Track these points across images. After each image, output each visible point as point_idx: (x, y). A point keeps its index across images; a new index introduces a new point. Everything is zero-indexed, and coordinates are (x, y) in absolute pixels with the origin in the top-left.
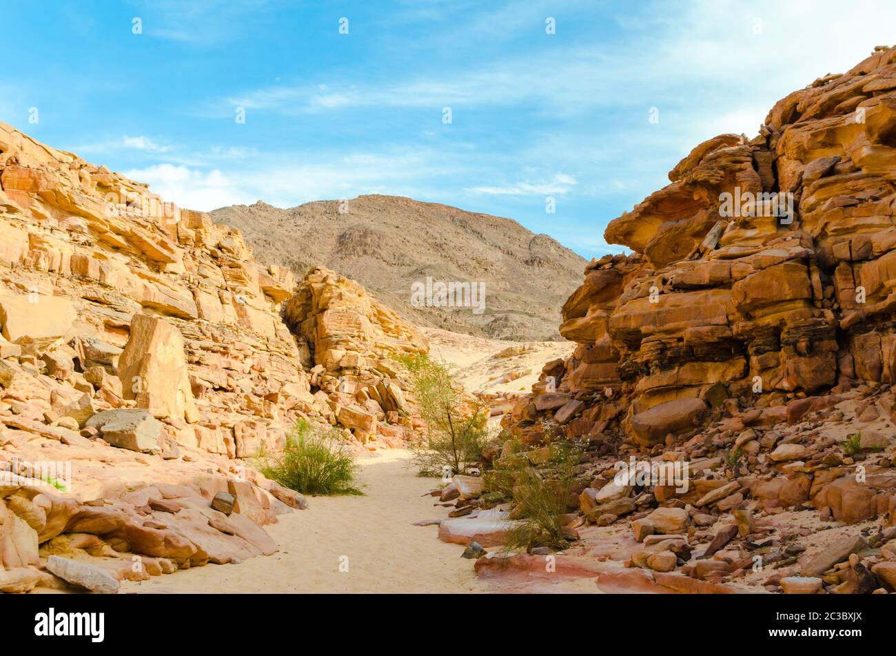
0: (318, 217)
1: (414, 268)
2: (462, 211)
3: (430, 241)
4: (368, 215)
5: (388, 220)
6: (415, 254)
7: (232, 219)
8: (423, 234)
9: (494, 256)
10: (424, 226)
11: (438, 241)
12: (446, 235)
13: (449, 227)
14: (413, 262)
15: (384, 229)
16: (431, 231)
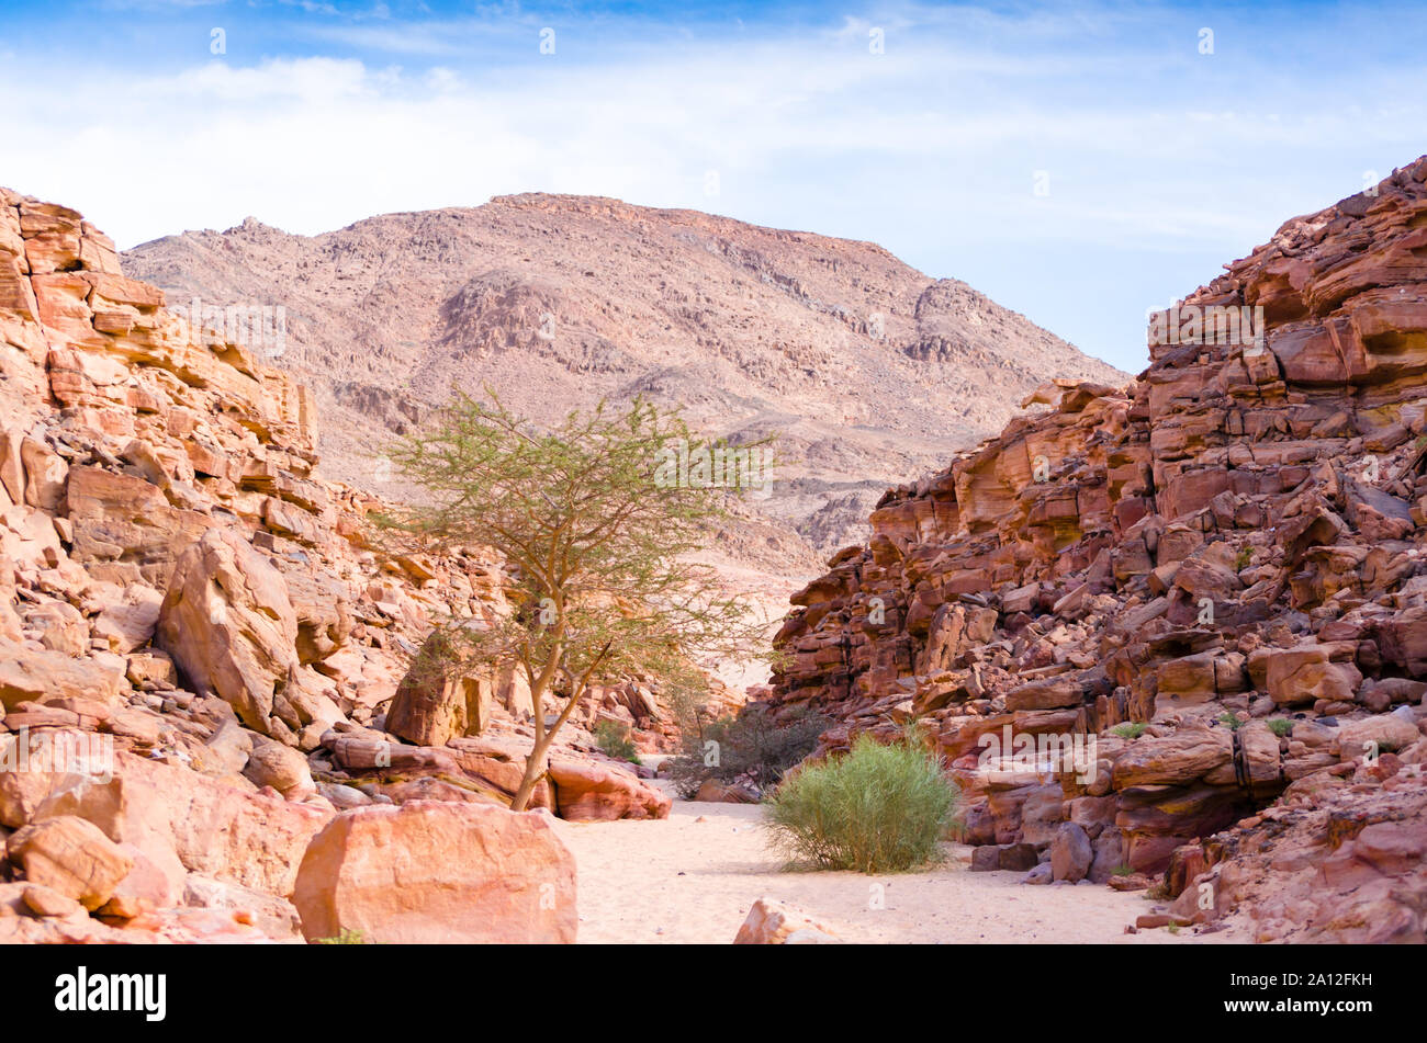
0: (393, 254)
1: (633, 377)
2: (748, 227)
3: (670, 305)
4: (516, 244)
5: (565, 257)
6: (635, 342)
7: (185, 267)
8: (652, 288)
9: (829, 338)
10: (656, 269)
11: (690, 306)
12: (709, 290)
13: (717, 268)
14: (630, 360)
15: (556, 280)
16: (671, 280)
